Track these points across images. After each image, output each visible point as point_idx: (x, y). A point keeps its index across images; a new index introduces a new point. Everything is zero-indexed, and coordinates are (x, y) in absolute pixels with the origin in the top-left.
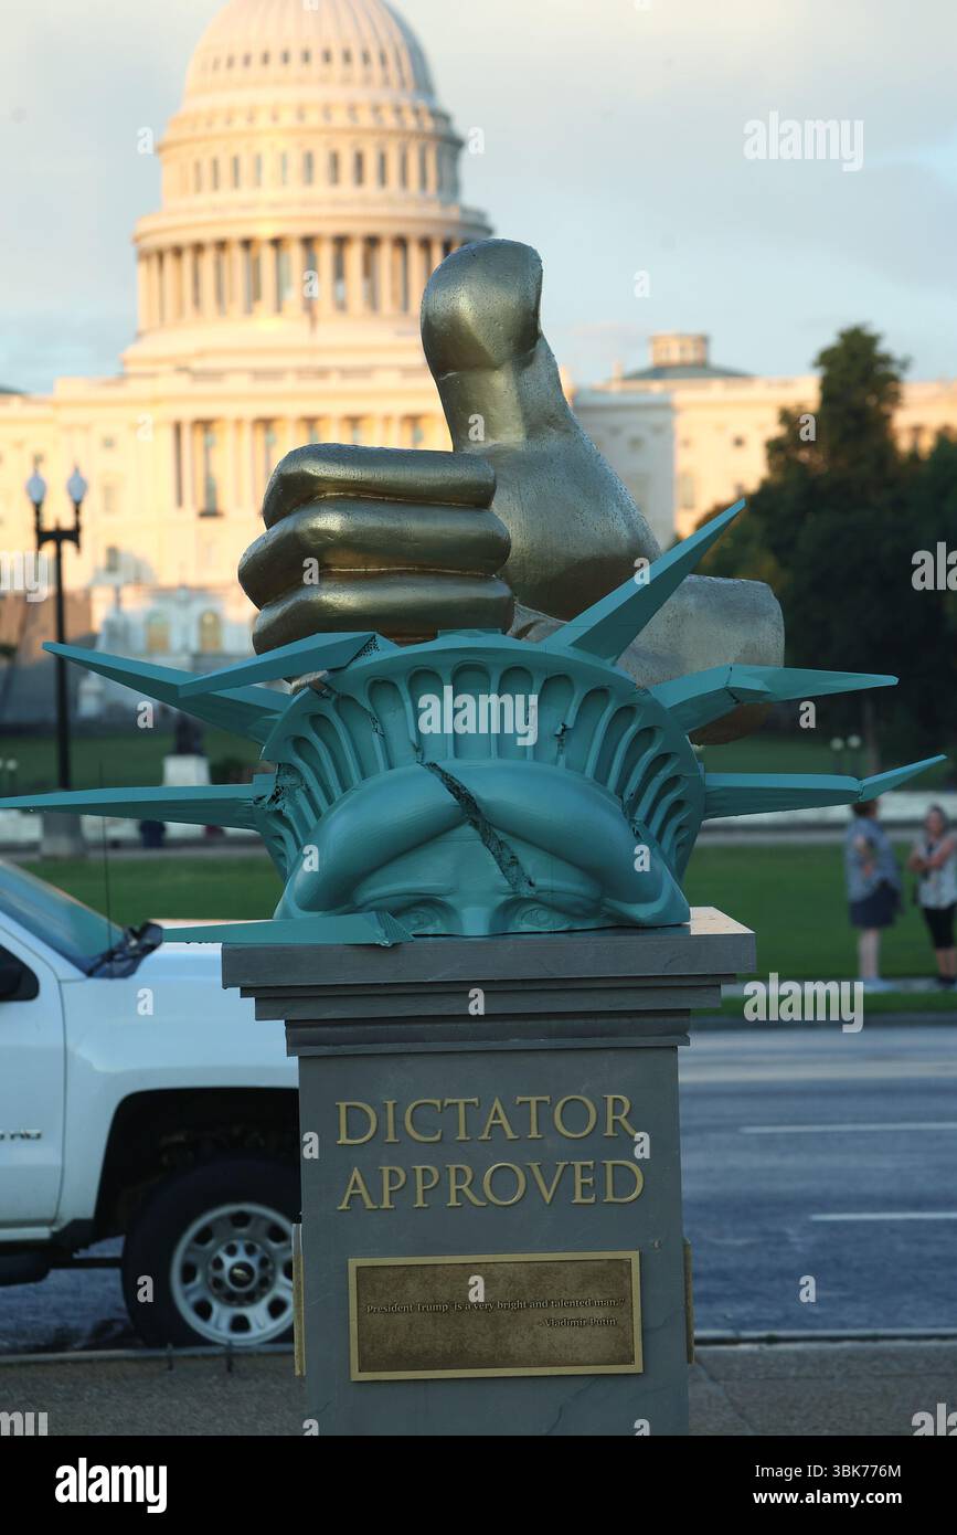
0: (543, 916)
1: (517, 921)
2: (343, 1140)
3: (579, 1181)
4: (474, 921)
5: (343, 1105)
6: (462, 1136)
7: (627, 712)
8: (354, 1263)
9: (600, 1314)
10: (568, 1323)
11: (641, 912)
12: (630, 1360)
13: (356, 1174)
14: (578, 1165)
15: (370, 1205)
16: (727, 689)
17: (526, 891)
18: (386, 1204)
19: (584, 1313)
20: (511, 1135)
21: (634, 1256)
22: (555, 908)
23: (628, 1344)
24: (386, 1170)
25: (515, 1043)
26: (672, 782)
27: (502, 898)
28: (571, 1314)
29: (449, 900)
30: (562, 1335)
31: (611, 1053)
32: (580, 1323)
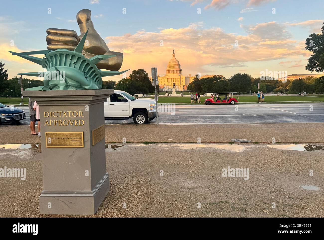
0: (72, 88)
1: (69, 88)
2: (45, 116)
3: (75, 122)
4: (61, 88)
5: (45, 112)
6: (60, 116)
7: (84, 61)
8: (46, 133)
9: (78, 140)
10: (74, 141)
11: (86, 87)
12: (82, 146)
13: (47, 121)
14: (75, 120)
15: (48, 125)
16: (98, 58)
17: (69, 84)
18: (51, 125)
19: (76, 139)
20: (67, 116)
21: (82, 132)
22: (74, 87)
23: (82, 143)
24: (50, 121)
25: (67, 104)
26: (94, 71)
27: (65, 85)
28: (74, 140)
29: (58, 85)
30: (73, 142)
31: (80, 106)
32: (76, 141)
